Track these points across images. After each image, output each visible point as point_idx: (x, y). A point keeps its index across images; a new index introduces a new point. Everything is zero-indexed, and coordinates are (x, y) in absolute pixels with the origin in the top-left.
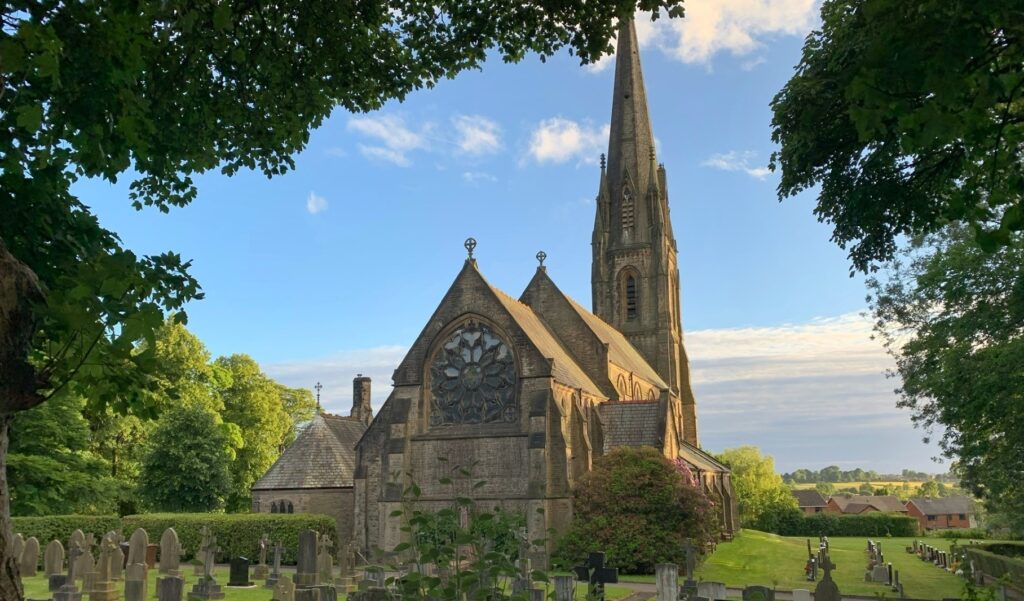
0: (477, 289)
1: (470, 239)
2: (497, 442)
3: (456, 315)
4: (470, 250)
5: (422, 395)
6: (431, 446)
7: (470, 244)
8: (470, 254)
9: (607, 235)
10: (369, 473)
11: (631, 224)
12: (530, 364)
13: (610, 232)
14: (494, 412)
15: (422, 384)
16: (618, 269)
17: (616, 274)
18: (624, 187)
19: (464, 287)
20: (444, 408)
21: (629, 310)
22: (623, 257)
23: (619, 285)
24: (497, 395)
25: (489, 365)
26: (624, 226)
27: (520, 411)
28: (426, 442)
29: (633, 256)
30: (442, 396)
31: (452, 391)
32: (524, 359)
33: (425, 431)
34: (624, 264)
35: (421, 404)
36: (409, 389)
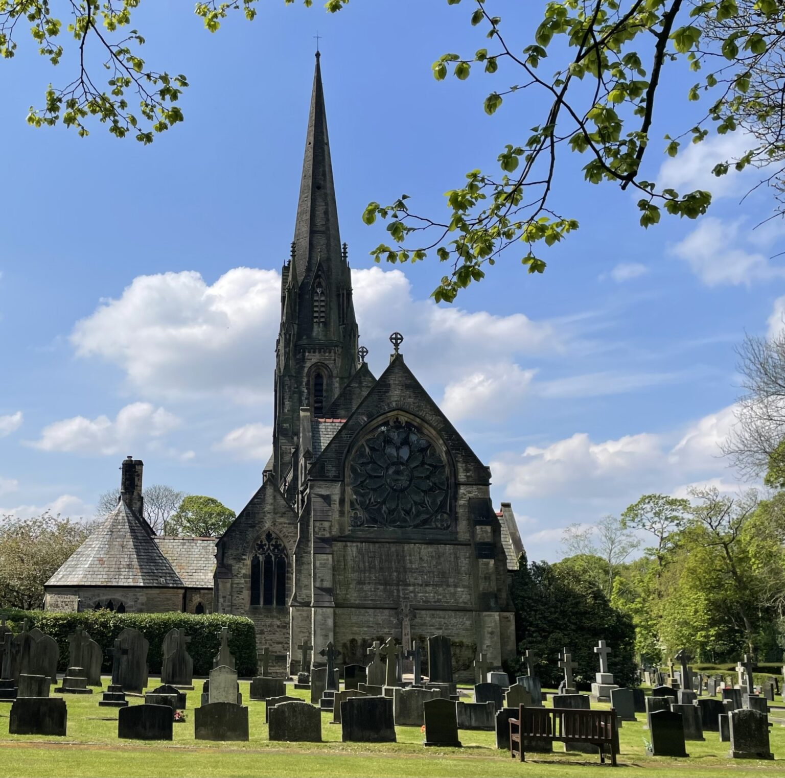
0: (407, 387)
1: (396, 334)
2: (431, 549)
3: (382, 411)
4: (397, 345)
5: (343, 492)
6: (354, 549)
7: (396, 339)
8: (397, 349)
9: (296, 326)
10: (235, 572)
11: (322, 320)
12: (467, 470)
13: (298, 324)
14: (424, 517)
15: (343, 481)
16: (308, 364)
17: (306, 370)
18: (318, 280)
19: (391, 382)
20: (366, 508)
21: (316, 408)
22: (314, 352)
23: (308, 381)
24: (428, 500)
25: (417, 466)
26: (315, 320)
27: (456, 519)
28: (349, 544)
29: (325, 352)
30: (363, 495)
31: (374, 490)
32: (460, 465)
33: (347, 533)
34: (314, 360)
35: (342, 501)
36: (329, 484)
